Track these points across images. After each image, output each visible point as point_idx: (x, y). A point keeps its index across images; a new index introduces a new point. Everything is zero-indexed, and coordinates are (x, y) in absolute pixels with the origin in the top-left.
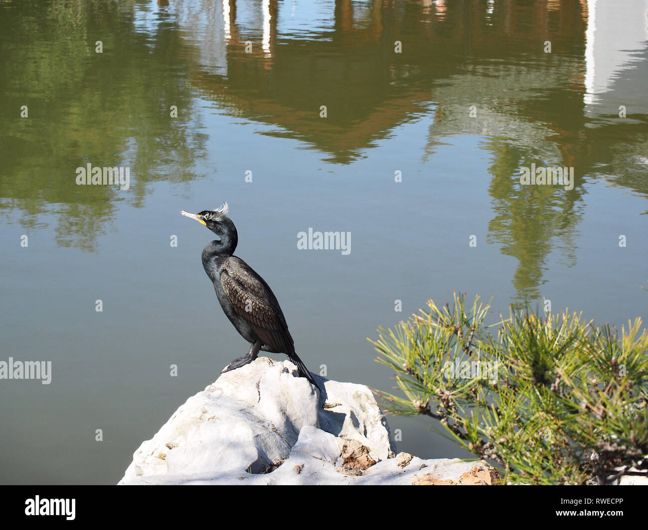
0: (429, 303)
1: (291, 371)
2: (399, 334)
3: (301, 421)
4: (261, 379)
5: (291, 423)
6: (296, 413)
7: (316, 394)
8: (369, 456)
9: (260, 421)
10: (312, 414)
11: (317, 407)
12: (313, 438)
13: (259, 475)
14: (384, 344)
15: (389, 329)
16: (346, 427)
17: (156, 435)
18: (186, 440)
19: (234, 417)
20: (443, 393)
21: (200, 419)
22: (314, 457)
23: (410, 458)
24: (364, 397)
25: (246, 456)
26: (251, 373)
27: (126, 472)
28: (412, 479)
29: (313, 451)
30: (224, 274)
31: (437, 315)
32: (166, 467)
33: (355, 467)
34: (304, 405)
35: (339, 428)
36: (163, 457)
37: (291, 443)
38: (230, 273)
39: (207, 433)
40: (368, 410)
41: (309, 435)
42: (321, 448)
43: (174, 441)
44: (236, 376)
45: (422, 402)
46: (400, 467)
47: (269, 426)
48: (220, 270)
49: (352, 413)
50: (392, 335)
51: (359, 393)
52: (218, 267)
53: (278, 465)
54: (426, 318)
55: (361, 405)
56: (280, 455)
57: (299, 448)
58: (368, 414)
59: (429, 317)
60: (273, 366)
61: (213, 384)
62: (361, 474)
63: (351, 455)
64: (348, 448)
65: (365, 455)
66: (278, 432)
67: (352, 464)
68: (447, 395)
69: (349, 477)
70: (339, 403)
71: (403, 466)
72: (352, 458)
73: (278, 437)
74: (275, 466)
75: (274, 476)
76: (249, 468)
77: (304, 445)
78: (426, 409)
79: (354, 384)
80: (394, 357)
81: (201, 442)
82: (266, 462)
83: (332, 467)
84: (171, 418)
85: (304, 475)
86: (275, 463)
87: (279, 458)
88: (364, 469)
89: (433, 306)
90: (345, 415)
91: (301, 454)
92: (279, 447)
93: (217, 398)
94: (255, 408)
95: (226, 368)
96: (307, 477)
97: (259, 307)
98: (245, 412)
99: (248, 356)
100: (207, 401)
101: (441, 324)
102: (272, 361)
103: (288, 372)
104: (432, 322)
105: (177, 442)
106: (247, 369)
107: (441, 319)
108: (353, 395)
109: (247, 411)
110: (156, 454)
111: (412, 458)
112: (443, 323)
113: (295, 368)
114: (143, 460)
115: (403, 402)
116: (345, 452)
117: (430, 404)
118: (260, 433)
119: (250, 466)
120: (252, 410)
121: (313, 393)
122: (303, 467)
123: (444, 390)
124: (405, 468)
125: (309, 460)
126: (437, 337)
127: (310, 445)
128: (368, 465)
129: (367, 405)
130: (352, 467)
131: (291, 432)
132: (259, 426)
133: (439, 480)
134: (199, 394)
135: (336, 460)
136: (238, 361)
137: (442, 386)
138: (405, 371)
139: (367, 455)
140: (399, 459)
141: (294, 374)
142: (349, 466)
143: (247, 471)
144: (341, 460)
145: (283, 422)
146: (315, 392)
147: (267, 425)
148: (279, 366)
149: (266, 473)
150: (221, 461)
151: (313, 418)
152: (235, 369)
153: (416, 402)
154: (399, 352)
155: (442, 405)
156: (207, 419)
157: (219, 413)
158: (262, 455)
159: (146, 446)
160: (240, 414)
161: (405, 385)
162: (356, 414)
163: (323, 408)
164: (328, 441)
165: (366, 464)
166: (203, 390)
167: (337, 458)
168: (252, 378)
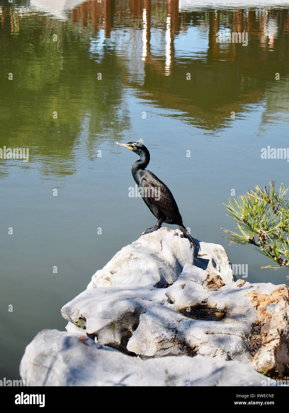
0: (256, 187)
1: (179, 235)
2: (239, 202)
3: (184, 262)
4: (163, 239)
5: (179, 262)
6: (182, 258)
7: (193, 248)
8: (221, 281)
9: (162, 261)
10: (190, 258)
11: (193, 255)
12: (191, 270)
13: (161, 288)
14: (232, 207)
15: (234, 199)
16: (209, 267)
17: (104, 267)
18: (121, 269)
19: (147, 258)
20: (262, 232)
21: (129, 258)
22: (191, 280)
23: (244, 282)
24: (219, 251)
25: (154, 278)
26: (157, 235)
27: (88, 286)
28: (245, 293)
29: (190, 277)
30: (144, 181)
31: (260, 192)
32: (110, 284)
33: (214, 287)
34: (186, 254)
35: (206, 267)
36: (108, 279)
37: (178, 273)
38: (148, 180)
39: (132, 266)
40: (222, 258)
41: (189, 268)
42: (195, 275)
43: (115, 270)
44: (149, 237)
45: (250, 237)
46: (238, 287)
47: (167, 263)
48: (142, 178)
49: (213, 260)
50: (236, 202)
51: (217, 249)
52: (141, 177)
53: (171, 285)
54: (254, 195)
55: (218, 256)
56: (173, 279)
57: (183, 275)
58: (222, 260)
59: (256, 194)
60: (170, 232)
61: (136, 241)
62: (217, 290)
63: (212, 280)
64: (210, 276)
65: (219, 280)
66: (172, 267)
67: (212, 285)
68: (264, 233)
69: (210, 292)
70: (206, 254)
71: (240, 286)
72: (212, 282)
73: (171, 270)
74: (170, 285)
75: (169, 290)
76: (155, 285)
77: (186, 274)
78: (252, 241)
79: (215, 244)
80: (237, 214)
81: (129, 271)
82: (165, 283)
83: (201, 286)
84: (113, 258)
85: (186, 289)
86: (170, 284)
87: (172, 281)
88: (219, 288)
89: (257, 188)
90: (209, 260)
91: (184, 278)
92: (172, 275)
93: (139, 248)
94: (159, 254)
95: (144, 233)
96: (187, 291)
97: (164, 198)
98: (154, 256)
99: (156, 226)
100: (133, 249)
101: (262, 198)
102: (169, 229)
103: (178, 235)
104: (257, 197)
105: (116, 270)
106: (155, 233)
107: (262, 195)
108: (214, 250)
109: (155, 255)
110: (104, 277)
111: (245, 282)
112: (263, 197)
113: (182, 233)
114: (97, 280)
115: (241, 236)
116: (208, 278)
117: (255, 238)
118: (162, 267)
119: (156, 284)
120: (158, 255)
121: (191, 247)
122: (185, 285)
123: (262, 231)
124: (241, 288)
125: (188, 282)
126: (260, 204)
127: (189, 274)
128: (221, 286)
129: (221, 255)
130: (212, 287)
131: (179, 268)
132: (161, 263)
133: (260, 294)
134: (128, 246)
135: (203, 282)
136: (150, 229)
137: (261, 229)
138: (242, 221)
139: (220, 280)
140: (238, 283)
141: (182, 236)
142: (210, 286)
143: (154, 286)
144: (206, 283)
145: (175, 262)
146: (193, 247)
147: (165, 263)
148: (173, 232)
149: (164, 288)
150: (140, 281)
151: (191, 260)
152: (148, 233)
153: (247, 237)
154: (239, 210)
155: (261, 238)
156: (133, 259)
157: (140, 255)
158: (162, 279)
159: (99, 273)
160: (151, 257)
161: (241, 227)
162: (215, 260)
163: (197, 256)
164: (199, 272)
165: (220, 285)
166: (131, 244)
167: (204, 282)
168: (158, 238)
